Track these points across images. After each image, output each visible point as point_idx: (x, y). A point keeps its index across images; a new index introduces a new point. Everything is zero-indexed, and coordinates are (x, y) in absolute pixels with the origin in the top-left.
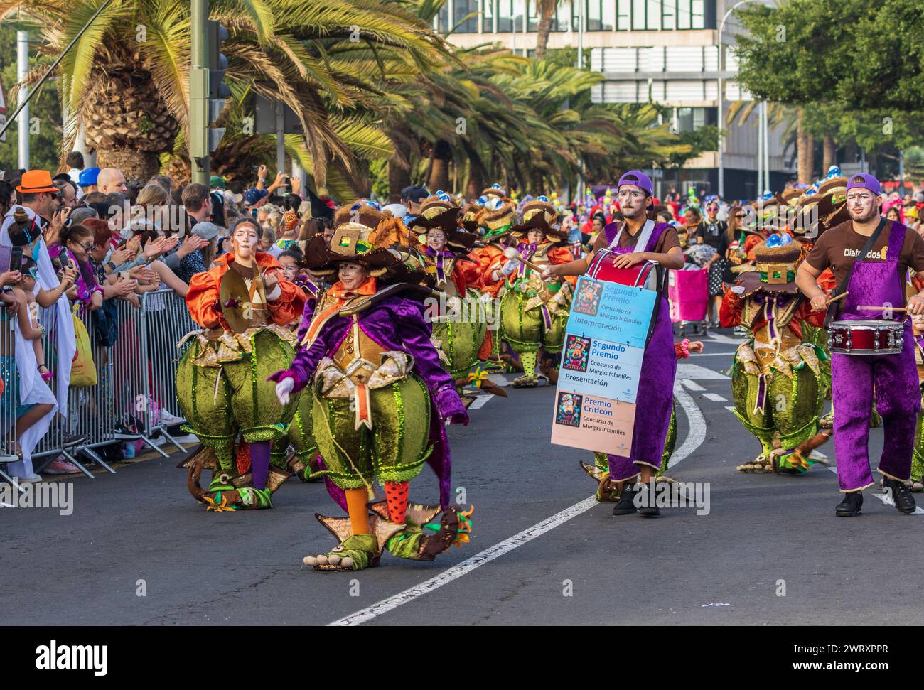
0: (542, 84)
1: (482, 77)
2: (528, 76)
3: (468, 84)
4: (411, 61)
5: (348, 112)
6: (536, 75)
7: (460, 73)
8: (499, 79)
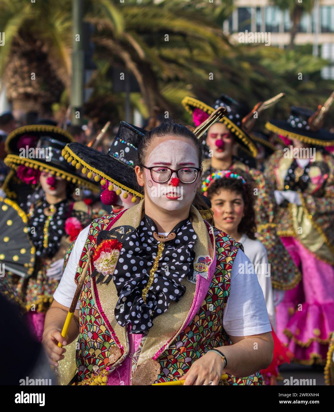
0: (292, 66)
1: (255, 61)
2: (283, 61)
3: (246, 65)
4: (209, 49)
5: (169, 81)
6: (288, 59)
7: (242, 58)
8: (265, 62)
